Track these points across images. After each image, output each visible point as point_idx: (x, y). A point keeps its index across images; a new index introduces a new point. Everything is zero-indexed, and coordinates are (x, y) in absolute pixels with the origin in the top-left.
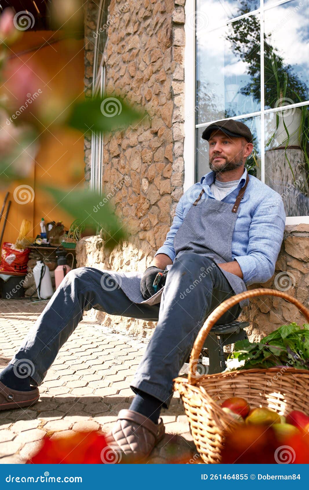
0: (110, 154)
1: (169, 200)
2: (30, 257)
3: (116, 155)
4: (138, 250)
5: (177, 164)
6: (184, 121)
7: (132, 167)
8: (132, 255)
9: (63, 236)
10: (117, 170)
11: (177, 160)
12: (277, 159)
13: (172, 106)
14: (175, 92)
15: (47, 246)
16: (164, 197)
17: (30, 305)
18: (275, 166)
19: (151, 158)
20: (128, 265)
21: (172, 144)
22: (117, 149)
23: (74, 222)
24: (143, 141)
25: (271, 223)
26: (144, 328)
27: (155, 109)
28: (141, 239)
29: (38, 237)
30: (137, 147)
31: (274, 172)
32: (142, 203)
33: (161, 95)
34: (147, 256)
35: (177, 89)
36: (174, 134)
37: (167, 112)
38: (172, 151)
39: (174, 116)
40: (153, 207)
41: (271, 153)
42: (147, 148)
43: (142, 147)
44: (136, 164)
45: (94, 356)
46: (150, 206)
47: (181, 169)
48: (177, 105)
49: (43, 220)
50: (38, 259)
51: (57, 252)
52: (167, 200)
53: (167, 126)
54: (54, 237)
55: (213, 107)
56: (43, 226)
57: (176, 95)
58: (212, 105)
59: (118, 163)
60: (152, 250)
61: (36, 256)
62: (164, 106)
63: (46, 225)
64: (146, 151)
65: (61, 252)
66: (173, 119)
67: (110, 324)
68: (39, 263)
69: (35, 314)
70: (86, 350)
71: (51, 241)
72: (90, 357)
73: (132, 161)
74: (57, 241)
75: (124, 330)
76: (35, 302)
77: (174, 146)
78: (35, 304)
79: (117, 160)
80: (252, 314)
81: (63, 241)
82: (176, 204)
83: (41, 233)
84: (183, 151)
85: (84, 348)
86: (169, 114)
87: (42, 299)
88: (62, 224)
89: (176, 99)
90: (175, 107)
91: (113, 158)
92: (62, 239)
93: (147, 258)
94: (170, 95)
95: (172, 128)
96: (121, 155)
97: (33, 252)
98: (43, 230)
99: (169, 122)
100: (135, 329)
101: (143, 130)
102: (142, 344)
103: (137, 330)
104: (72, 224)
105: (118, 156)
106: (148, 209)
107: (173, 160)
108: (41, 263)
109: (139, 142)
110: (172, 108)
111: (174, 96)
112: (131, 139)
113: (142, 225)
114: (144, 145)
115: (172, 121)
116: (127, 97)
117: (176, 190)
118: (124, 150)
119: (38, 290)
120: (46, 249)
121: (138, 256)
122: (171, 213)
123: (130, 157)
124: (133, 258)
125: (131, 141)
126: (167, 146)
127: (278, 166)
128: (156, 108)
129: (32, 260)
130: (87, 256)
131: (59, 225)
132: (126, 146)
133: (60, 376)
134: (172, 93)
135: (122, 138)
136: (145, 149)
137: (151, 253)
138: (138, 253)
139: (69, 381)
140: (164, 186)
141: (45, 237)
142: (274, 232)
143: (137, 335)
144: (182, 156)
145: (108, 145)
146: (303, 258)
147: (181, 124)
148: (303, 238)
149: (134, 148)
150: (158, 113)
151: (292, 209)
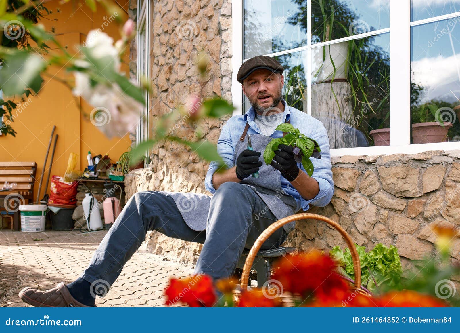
0: (158, 88)
1: (217, 133)
2: (78, 189)
3: (165, 89)
4: (188, 182)
6: (232, 56)
7: (180, 101)
8: (182, 186)
9: (110, 169)
10: (166, 104)
11: (225, 94)
12: (323, 92)
13: (220, 41)
14: (223, 28)
15: (95, 178)
16: (212, 131)
17: (81, 236)
18: (322, 99)
19: (199, 93)
21: (220, 79)
22: (165, 83)
23: (123, 155)
24: (192, 76)
26: (194, 256)
27: (203, 45)
28: (190, 172)
29: (86, 170)
30: (185, 81)
31: (320, 105)
32: (190, 136)
33: (209, 30)
34: (197, 187)
35: (224, 24)
36: (222, 69)
37: (215, 48)
38: (220, 85)
39: (222, 51)
40: (202, 140)
41: (318, 86)
42: (195, 82)
43: (190, 82)
44: (185, 98)
45: (149, 279)
46: (199, 139)
48: (225, 40)
49: (90, 153)
50: (86, 191)
51: (105, 185)
52: (216, 133)
53: (215, 61)
54: (101, 170)
55: (259, 36)
56: (90, 160)
57: (224, 30)
58: (259, 33)
59: (167, 97)
60: (201, 181)
61: (84, 188)
62: (212, 41)
63: (94, 159)
64: (194, 85)
65: (109, 184)
66: (221, 55)
67: (161, 252)
68: (87, 195)
69: (88, 244)
70: (141, 274)
71: (99, 174)
72: (146, 281)
73: (181, 96)
74: (105, 174)
75: (175, 258)
76: (85, 233)
77: (222, 80)
78: (85, 235)
79: (166, 94)
80: (298, 241)
81: (111, 174)
83: (88, 166)
84: (231, 85)
85: (139, 273)
86: (217, 49)
87: (92, 230)
88: (109, 157)
89: (224, 34)
90: (223, 42)
91: (161, 92)
92: (109, 172)
93: (196, 190)
94: (218, 31)
95: (220, 63)
96: (170, 90)
97: (82, 185)
98: (90, 163)
99: (217, 57)
100: (185, 256)
101: (191, 65)
102: (193, 269)
103: (187, 258)
104: (120, 158)
105: (166, 91)
107: (222, 94)
108: (90, 195)
109: (187, 77)
110: (220, 44)
111: (222, 32)
112: (180, 74)
113: (191, 158)
114: (192, 80)
115: (220, 56)
116: (175, 31)
118: (173, 85)
119: (87, 222)
120: (94, 182)
121: (187, 187)
123: (179, 92)
124: (182, 189)
125: (180, 75)
126: (215, 81)
127: (324, 99)
128: (204, 43)
129: (80, 193)
130: (137, 188)
131: (106, 158)
132: (174, 81)
133: (120, 296)
134: (219, 29)
135: (170, 72)
136: (193, 84)
137: (201, 184)
138: (188, 184)
139: (130, 300)
140: (213, 120)
141: (92, 170)
143: (188, 261)
144: (230, 90)
145: (156, 79)
146: (346, 187)
147: (228, 59)
148: (346, 169)
149: (183, 82)
150: (206, 48)
151: (337, 141)
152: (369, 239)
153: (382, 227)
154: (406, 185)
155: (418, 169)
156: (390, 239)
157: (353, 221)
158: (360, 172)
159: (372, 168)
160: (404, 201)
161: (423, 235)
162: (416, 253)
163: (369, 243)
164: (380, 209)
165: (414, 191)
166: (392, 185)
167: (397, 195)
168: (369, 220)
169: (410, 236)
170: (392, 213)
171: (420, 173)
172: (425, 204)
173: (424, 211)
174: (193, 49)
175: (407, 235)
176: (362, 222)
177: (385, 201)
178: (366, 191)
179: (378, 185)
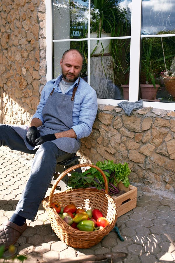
5: (42, 63)
6: (46, 37)
7: (15, 58)
10: (7, 58)
11: (42, 60)
12: (97, 62)
13: (38, 27)
14: (40, 19)
16: (35, 81)
19: (27, 56)
20: (16, 115)
22: (6, 45)
24: (22, 44)
25: (89, 107)
27: (28, 27)
28: (23, 102)
31: (95, 69)
32: (22, 81)
33: (32, 19)
35: (41, 17)
36: (40, 45)
38: (39, 55)
39: (40, 34)
40: (29, 85)
43: (21, 48)
44: (18, 57)
46: (28, 84)
47: (45, 66)
48: (41, 27)
52: (37, 83)
53: (36, 39)
57: (41, 21)
59: (7, 54)
60: (29, 109)
62: (34, 26)
64: (24, 51)
66: (39, 36)
73: (16, 55)
77: (40, 52)
79: (6, 51)
82: (42, 86)
84: (45, 55)
86: (37, 32)
89: (41, 23)
91: (3, 49)
93: (27, 113)
94: (37, 21)
95: (38, 41)
96: (9, 49)
99: (37, 37)
101: (21, 37)
105: (7, 49)
106: (27, 85)
107: (40, 60)
109: (19, 44)
110: (39, 29)
113: (23, 94)
116: (10, 13)
117: (42, 78)
118: (10, 47)
121: (22, 111)
122: (40, 91)
123: (14, 52)
124: (19, 111)
125: (14, 42)
126: (36, 51)
127: (97, 66)
132: (11, 44)
135: (9, 38)
136: (23, 49)
137: (29, 111)
138: (22, 109)
140: (35, 74)
142: (91, 112)
144: (45, 58)
146: (106, 124)
147: (44, 39)
148: (107, 114)
149: (17, 47)
150: (30, 30)
151: (104, 89)
152: (117, 151)
153: (123, 145)
154: (135, 125)
155: (140, 119)
156: (127, 151)
157: (110, 141)
158: (113, 116)
159: (119, 115)
160: (134, 133)
161: (141, 151)
162: (138, 159)
163: (117, 152)
164: (123, 136)
165: (138, 129)
166: (128, 125)
167: (131, 130)
168: (117, 141)
169: (135, 151)
170: (128, 139)
171: (141, 121)
172: (143, 136)
173: (142, 139)
174: (22, 28)
175: (134, 150)
176: (114, 142)
177: (125, 133)
178: (116, 126)
179: (122, 124)
